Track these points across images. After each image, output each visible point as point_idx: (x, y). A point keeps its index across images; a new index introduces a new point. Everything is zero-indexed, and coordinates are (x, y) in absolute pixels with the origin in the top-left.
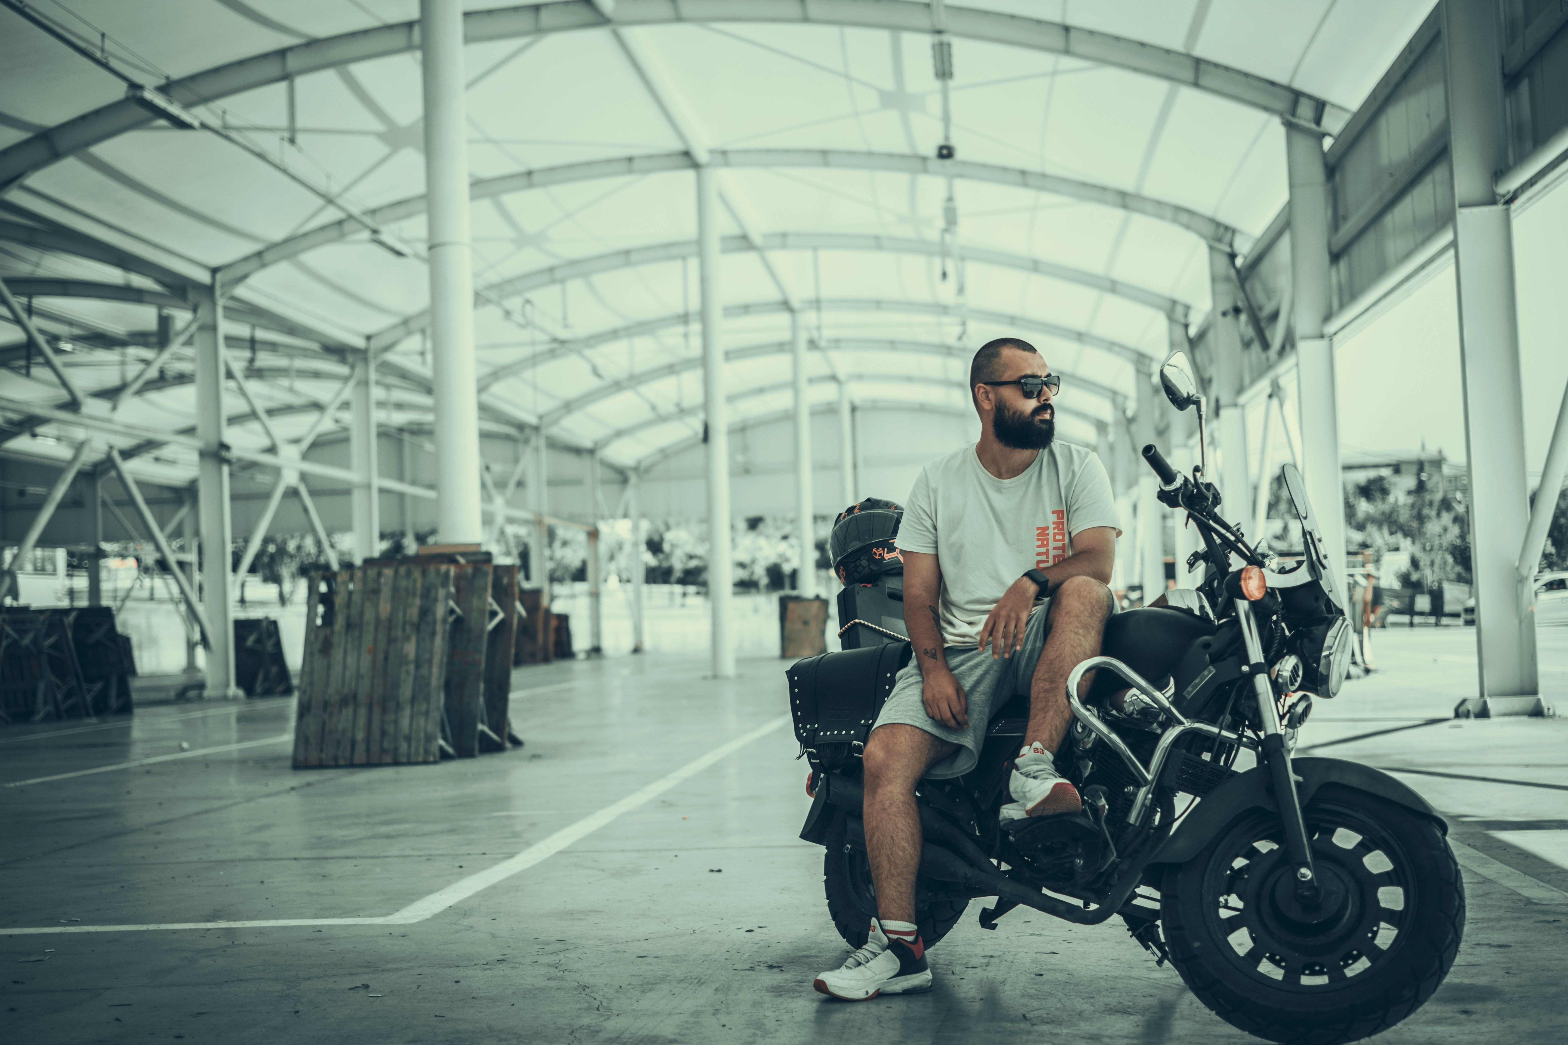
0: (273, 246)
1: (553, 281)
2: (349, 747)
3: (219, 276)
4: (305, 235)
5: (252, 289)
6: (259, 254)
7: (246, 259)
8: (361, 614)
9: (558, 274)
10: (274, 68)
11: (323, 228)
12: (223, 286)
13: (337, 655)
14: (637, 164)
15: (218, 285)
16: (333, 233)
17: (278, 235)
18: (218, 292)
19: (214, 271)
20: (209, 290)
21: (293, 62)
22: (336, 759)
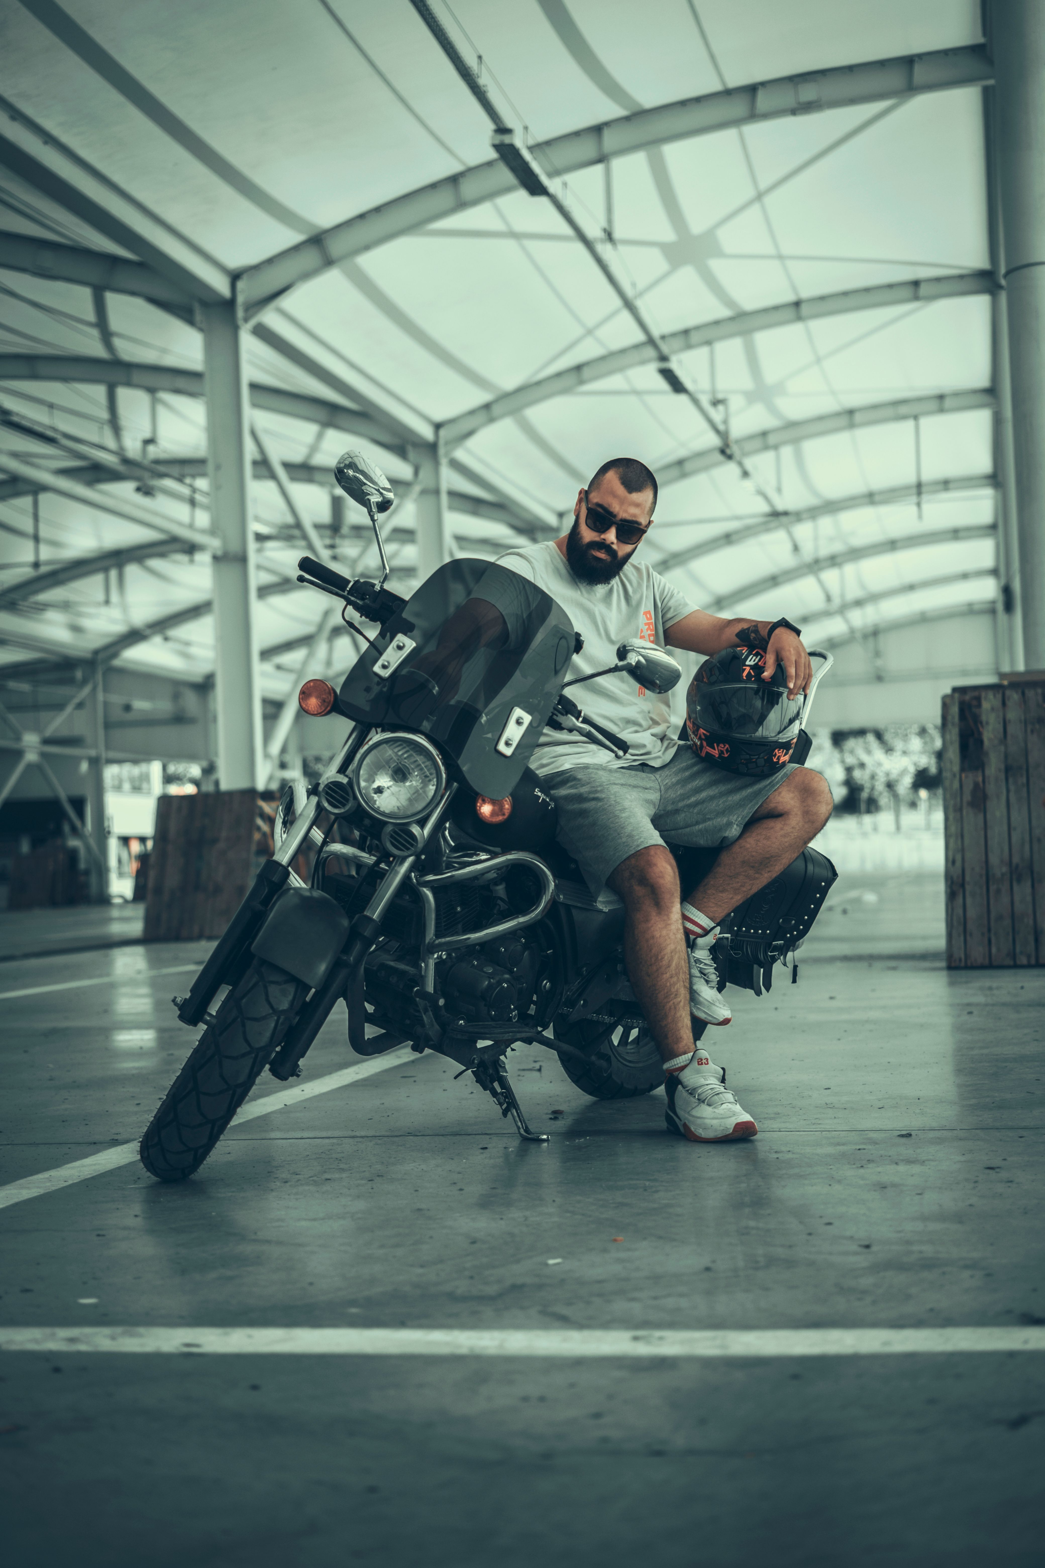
0: (506, 396)
1: (766, 448)
2: (1031, 939)
3: (442, 432)
4: (539, 383)
5: (469, 452)
6: (487, 407)
7: (472, 412)
8: (1026, 753)
9: (772, 439)
10: (587, 148)
11: (559, 375)
12: (447, 443)
13: (997, 810)
14: (923, 290)
15: (441, 442)
16: (570, 380)
17: (509, 383)
18: (442, 451)
19: (438, 426)
20: (432, 448)
21: (610, 140)
22: (1013, 955)
